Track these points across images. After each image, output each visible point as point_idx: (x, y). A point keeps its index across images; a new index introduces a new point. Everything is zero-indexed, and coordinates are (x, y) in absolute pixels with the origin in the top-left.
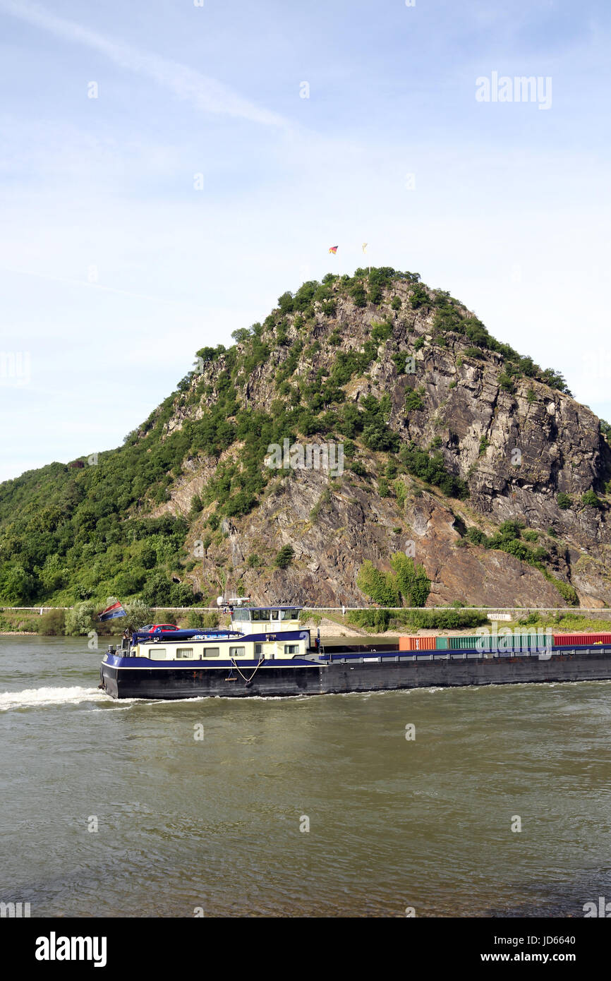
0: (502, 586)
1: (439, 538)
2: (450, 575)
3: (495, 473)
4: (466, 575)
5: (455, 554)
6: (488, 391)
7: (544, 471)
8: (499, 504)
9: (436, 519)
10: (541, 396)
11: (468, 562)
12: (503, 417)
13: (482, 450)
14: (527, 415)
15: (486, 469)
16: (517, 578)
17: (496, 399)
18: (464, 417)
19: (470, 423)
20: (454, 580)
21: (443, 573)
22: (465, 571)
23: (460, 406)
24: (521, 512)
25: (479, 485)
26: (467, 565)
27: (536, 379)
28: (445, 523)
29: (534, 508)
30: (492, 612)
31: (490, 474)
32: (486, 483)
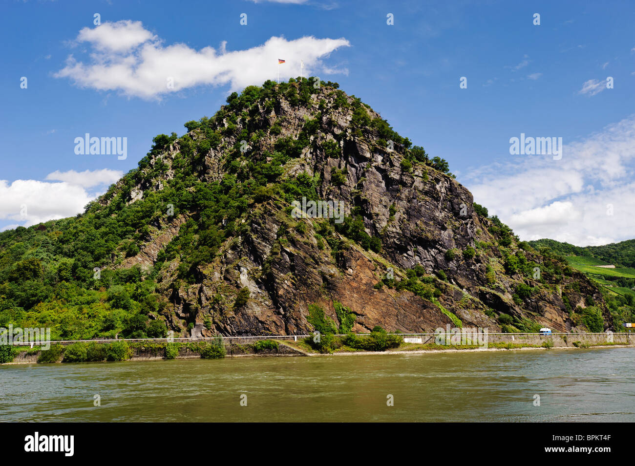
1: (363, 282)
2: (372, 310)
3: (401, 232)
5: (375, 294)
6: (394, 171)
7: (436, 232)
8: (403, 256)
9: (361, 266)
10: (432, 177)
11: (385, 300)
12: (406, 191)
13: (391, 215)
14: (423, 190)
15: (394, 230)
16: (421, 312)
17: (401, 178)
18: (378, 190)
21: (366, 308)
22: (383, 306)
23: (374, 182)
24: (420, 262)
25: (390, 241)
26: (384, 302)
27: (427, 164)
29: (429, 259)
30: (408, 337)
31: (397, 233)
32: (395, 240)
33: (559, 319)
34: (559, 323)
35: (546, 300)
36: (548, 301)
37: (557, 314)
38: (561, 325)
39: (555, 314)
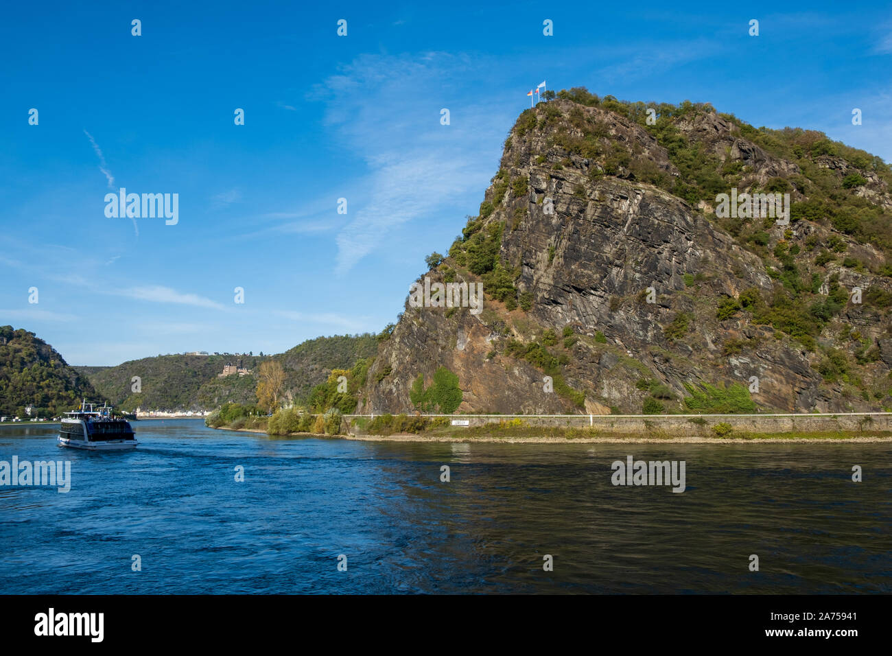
0: (517, 393)
1: (475, 352)
2: (479, 384)
3: (552, 283)
4: (492, 384)
5: (484, 365)
7: (595, 276)
8: (558, 312)
9: (474, 334)
10: (614, 195)
11: (494, 372)
13: (551, 260)
15: (547, 281)
16: (530, 386)
19: (549, 235)
20: (481, 389)
21: (473, 383)
22: (491, 380)
23: (543, 220)
24: (577, 319)
25: (540, 295)
26: (493, 375)
27: (618, 177)
28: (481, 338)
30: (456, 418)
31: (550, 285)
32: (545, 293)
33: (786, 389)
34: (783, 396)
35: (768, 360)
36: (772, 360)
37: (784, 381)
38: (786, 399)
39: (781, 382)
